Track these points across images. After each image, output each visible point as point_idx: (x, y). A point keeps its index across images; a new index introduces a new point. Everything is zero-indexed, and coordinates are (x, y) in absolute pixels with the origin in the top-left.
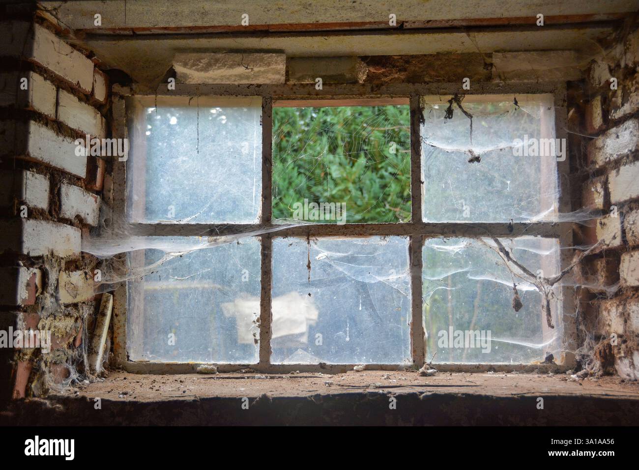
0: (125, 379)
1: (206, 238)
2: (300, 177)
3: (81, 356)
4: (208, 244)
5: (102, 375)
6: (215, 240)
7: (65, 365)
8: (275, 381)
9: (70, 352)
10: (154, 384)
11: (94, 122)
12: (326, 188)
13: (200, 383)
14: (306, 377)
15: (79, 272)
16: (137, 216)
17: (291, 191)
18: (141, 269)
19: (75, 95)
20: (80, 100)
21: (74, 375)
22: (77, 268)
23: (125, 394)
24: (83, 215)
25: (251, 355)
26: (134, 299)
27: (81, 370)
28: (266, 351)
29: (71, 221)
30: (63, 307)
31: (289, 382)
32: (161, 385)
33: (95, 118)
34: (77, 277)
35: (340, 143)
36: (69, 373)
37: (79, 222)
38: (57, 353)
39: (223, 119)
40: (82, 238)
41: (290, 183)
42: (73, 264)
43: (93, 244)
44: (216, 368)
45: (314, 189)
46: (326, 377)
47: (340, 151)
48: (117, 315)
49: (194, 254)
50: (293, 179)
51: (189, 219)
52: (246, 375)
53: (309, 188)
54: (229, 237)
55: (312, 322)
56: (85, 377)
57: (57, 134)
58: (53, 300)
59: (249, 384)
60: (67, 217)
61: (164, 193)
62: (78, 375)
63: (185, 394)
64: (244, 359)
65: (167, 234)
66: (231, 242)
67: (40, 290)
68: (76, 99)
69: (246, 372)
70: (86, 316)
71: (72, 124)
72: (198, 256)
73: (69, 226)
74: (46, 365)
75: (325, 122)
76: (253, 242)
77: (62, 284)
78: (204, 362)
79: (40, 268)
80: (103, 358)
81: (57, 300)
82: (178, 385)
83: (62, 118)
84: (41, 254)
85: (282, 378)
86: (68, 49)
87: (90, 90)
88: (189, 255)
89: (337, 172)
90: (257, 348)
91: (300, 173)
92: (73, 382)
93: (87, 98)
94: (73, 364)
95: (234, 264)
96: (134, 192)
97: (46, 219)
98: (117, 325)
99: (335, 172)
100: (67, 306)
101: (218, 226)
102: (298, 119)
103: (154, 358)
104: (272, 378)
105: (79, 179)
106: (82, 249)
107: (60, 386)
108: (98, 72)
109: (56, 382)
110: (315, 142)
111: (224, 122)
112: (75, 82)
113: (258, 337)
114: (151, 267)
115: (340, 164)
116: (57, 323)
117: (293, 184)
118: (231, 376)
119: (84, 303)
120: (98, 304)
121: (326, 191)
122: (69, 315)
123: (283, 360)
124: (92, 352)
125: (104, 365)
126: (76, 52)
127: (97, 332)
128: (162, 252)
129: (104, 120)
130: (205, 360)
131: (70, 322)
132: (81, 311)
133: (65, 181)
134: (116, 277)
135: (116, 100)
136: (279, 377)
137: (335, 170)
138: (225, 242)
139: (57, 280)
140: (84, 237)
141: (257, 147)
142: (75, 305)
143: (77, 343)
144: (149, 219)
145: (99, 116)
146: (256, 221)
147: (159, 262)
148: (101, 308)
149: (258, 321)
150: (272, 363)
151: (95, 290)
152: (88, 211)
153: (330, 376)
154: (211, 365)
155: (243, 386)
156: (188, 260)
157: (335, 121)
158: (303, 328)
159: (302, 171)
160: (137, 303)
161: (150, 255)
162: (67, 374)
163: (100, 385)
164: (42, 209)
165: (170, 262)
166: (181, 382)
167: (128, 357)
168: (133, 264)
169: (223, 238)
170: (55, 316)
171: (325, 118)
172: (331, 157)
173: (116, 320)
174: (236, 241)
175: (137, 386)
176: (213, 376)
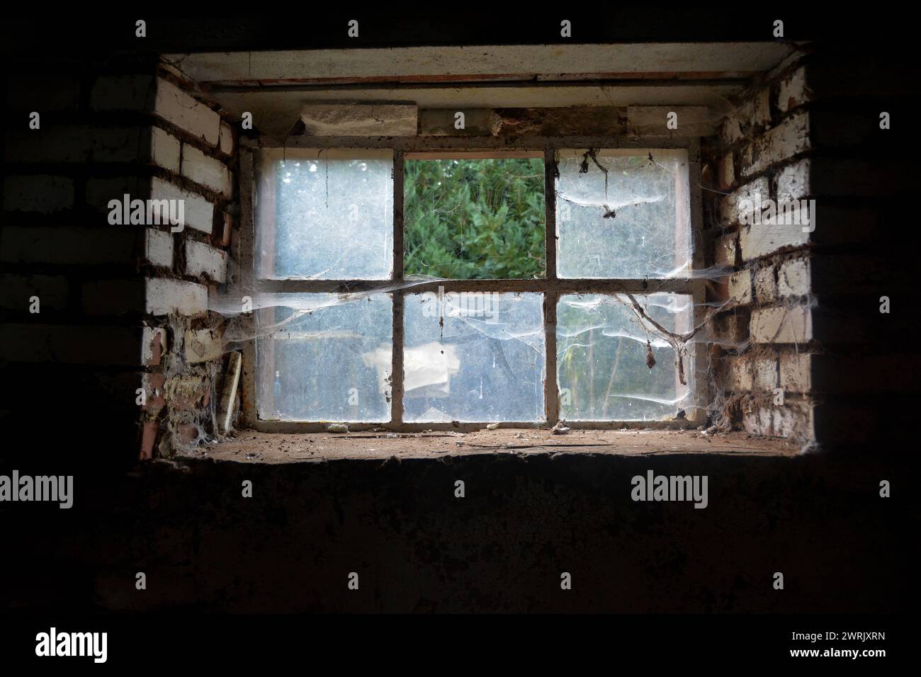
0: (254, 438)
1: (336, 295)
2: (442, 226)
3: (209, 415)
4: (338, 301)
5: (231, 435)
6: (345, 297)
7: (193, 425)
8: (407, 440)
9: (198, 412)
10: (283, 445)
11: (221, 176)
12: (468, 236)
13: (330, 443)
14: (438, 436)
15: (206, 331)
16: (266, 272)
17: (433, 240)
18: (271, 327)
19: (200, 149)
20: (206, 153)
21: (202, 435)
22: (204, 326)
23: (252, 455)
24: (209, 272)
25: (383, 413)
26: (264, 357)
27: (209, 430)
28: (398, 410)
29: (196, 278)
30: (189, 367)
31: (421, 442)
32: (291, 445)
33: (221, 171)
34: (203, 335)
35: (482, 190)
36: (198, 434)
37: (205, 279)
38: (185, 413)
39: (363, 167)
40: (209, 296)
41: (432, 231)
42: (199, 322)
43: (220, 303)
44: (347, 427)
45: (455, 237)
46: (458, 437)
47: (482, 198)
48: (246, 374)
49: (324, 311)
50: (434, 228)
51: (319, 275)
52: (377, 434)
53: (451, 236)
54: (360, 294)
55: (453, 372)
56: (214, 437)
57: (181, 190)
58: (179, 359)
59: (379, 444)
60: (192, 274)
61: (293, 247)
62: (206, 435)
63: (313, 456)
64: (375, 417)
65: (296, 291)
66: (361, 299)
67: (165, 350)
68: (201, 153)
69: (378, 431)
70: (214, 375)
71: (198, 178)
72: (328, 313)
73: (195, 284)
74: (173, 426)
75: (467, 169)
76: (384, 299)
77: (188, 343)
78: (336, 421)
79: (165, 328)
80: (232, 417)
81: (183, 359)
82: (308, 445)
83: (186, 173)
84: (165, 313)
85: (414, 437)
86: (193, 101)
87: (216, 143)
88: (319, 312)
89: (480, 220)
90: (389, 406)
91: (441, 221)
92: (201, 442)
93: (213, 152)
94: (201, 424)
95: (366, 322)
96: (262, 247)
97: (170, 277)
98: (246, 384)
99: (477, 220)
100: (193, 365)
101: (348, 282)
102: (440, 166)
103: (285, 417)
104: (404, 437)
105: (205, 234)
106: (208, 307)
107: (187, 447)
108: (225, 125)
109: (183, 443)
110: (457, 189)
111: (364, 169)
112: (199, 136)
113: (390, 396)
114: (280, 324)
115: (483, 212)
116: (183, 383)
117: (435, 233)
118: (363, 435)
119: (211, 361)
120: (226, 364)
121: (468, 239)
122: (196, 375)
123: (415, 418)
124: (221, 411)
125: (233, 424)
126: (201, 106)
127: (226, 391)
128: (291, 309)
129: (231, 173)
130: (336, 419)
131: (197, 382)
132: (208, 370)
133: (190, 238)
134: (244, 335)
135: (243, 153)
136: (411, 436)
137: (477, 219)
138: (355, 298)
139: (183, 339)
140: (211, 295)
141: (388, 201)
142: (203, 365)
143: (205, 403)
144: (278, 275)
145: (226, 169)
146: (387, 276)
147: (289, 320)
148: (229, 367)
149: (389, 379)
150: (404, 422)
151: (223, 348)
152: (214, 268)
153: (462, 435)
154: (342, 424)
155: (373, 447)
156: (317, 317)
157: (477, 169)
158: (445, 379)
159: (444, 219)
160: (267, 361)
161: (280, 313)
162: (195, 434)
163: (229, 445)
164: (166, 267)
165: (300, 319)
166: (311, 441)
167: (258, 415)
168: (262, 322)
169: (354, 295)
170: (181, 376)
171: (467, 165)
172: (473, 205)
173: (245, 378)
174: (366, 298)
175: (266, 446)
176: (344, 435)
